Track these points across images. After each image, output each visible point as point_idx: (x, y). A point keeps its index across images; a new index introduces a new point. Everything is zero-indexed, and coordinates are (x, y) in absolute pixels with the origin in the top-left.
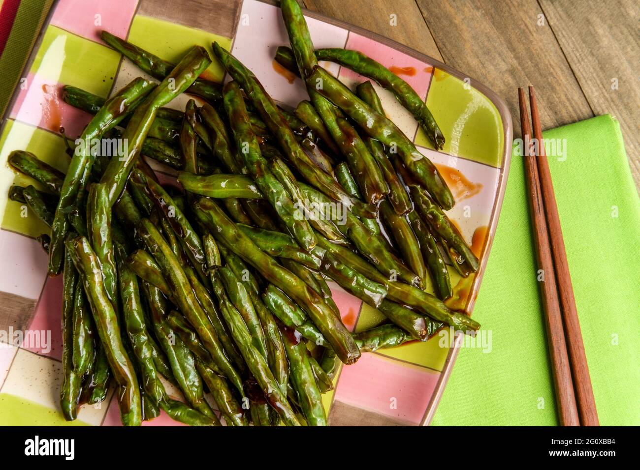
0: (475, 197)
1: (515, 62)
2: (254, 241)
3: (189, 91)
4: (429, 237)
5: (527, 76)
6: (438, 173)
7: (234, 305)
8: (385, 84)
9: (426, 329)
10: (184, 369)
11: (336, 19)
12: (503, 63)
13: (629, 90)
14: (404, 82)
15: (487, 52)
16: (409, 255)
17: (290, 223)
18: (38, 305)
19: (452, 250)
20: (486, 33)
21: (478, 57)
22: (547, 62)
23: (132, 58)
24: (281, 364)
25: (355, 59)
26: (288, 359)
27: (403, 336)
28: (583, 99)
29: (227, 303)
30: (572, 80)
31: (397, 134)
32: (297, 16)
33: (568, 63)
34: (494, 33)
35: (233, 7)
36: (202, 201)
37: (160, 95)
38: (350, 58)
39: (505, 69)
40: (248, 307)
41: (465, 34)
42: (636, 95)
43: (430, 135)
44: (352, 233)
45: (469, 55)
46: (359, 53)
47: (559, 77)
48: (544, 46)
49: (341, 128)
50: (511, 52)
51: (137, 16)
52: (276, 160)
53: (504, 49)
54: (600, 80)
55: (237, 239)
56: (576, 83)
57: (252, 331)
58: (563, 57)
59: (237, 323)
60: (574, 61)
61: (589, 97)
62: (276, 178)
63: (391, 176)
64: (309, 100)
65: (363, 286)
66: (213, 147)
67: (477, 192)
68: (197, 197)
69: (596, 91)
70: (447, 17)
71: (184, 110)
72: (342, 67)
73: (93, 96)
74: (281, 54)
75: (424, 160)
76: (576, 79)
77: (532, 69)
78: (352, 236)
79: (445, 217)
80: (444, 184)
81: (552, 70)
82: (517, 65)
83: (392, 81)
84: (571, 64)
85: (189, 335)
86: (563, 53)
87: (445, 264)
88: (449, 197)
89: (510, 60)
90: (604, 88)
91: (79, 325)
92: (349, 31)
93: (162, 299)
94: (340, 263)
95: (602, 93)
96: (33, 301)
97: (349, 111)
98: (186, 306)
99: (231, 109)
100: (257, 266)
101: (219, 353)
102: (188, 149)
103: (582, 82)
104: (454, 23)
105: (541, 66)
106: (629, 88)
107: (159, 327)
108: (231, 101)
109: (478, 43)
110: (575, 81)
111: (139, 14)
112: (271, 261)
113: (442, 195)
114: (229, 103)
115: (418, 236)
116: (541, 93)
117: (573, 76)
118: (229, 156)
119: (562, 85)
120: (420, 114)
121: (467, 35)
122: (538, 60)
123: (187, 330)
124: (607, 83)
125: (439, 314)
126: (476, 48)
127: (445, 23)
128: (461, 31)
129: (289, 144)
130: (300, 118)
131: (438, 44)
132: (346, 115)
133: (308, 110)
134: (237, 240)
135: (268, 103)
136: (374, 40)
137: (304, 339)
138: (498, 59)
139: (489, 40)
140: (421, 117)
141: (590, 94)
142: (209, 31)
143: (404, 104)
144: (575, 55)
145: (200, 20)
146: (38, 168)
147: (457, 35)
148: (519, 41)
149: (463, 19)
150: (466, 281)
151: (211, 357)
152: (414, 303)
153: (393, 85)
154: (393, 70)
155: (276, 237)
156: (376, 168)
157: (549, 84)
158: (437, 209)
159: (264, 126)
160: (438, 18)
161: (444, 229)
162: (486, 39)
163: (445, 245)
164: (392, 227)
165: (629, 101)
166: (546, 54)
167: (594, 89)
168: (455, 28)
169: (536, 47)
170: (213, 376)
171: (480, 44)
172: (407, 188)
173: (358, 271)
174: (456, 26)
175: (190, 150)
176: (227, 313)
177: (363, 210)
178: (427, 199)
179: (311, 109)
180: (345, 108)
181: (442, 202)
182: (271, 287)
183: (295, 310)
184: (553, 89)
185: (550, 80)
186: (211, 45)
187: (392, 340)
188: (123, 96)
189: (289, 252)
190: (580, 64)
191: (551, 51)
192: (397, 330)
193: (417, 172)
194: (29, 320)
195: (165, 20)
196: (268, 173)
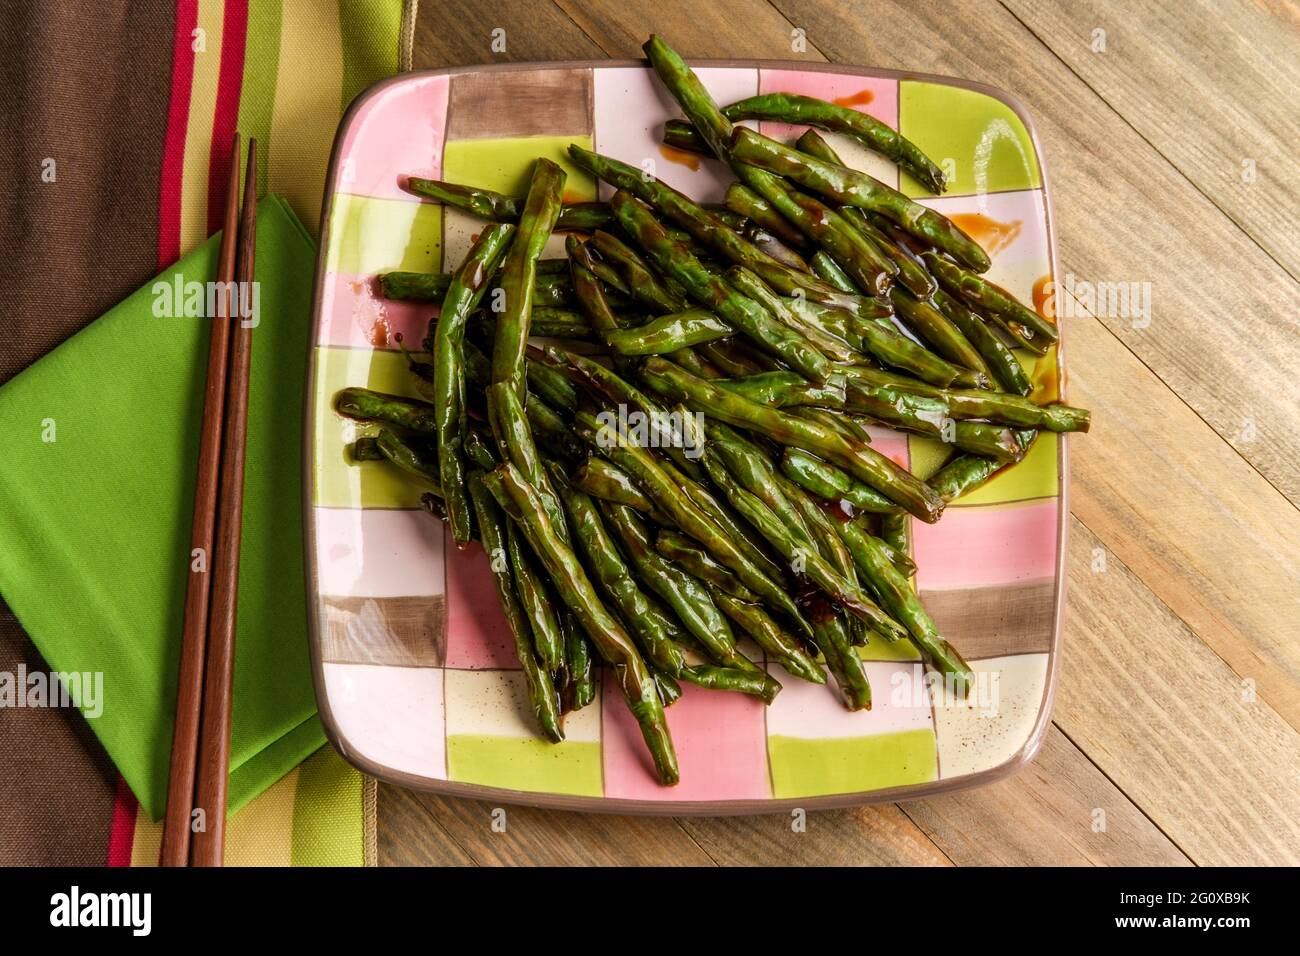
0: (1016, 242)
1: (945, 44)
2: (743, 395)
3: (558, 228)
4: (972, 319)
5: (968, 56)
6: (954, 226)
7: (749, 490)
8: (836, 126)
9: (1017, 444)
10: (701, 613)
11: (735, 59)
12: (929, 51)
13: (1117, 30)
14: (862, 115)
15: (901, 43)
16: (956, 351)
17: (788, 350)
18: (446, 600)
19: (1012, 324)
20: (889, 17)
21: (891, 55)
22: (989, 29)
23: (462, 204)
24: (841, 554)
25: (783, 104)
26: (846, 543)
27: (987, 466)
28: (1058, 63)
29: (738, 490)
30: (1033, 42)
31: (879, 188)
32: (682, 70)
33: (1019, 20)
34: (900, 13)
35: (581, 88)
36: (651, 362)
37: (532, 240)
38: (774, 105)
39: (934, 58)
40: (770, 488)
41: (860, 28)
42: (1128, 33)
43: (922, 176)
44: (870, 342)
45: (876, 56)
46: (785, 95)
47: (1014, 44)
48: (977, 8)
49: (799, 204)
50: (933, 30)
51: (448, 144)
52: (739, 269)
53: (923, 31)
54: (1073, 28)
55: (719, 398)
56: (1040, 44)
57: (785, 520)
58: (1010, 15)
59: (762, 515)
60: (1026, 15)
61: (1066, 57)
62: (744, 294)
63: (893, 250)
64: (739, 180)
65: (913, 408)
66: (630, 288)
67: (1017, 234)
68: (642, 359)
69: (1072, 45)
70: (825, 13)
71: (565, 255)
72: (762, 123)
73: (427, 275)
74: (674, 131)
75: (929, 214)
76: (1038, 39)
77: (973, 45)
78: (872, 348)
79: (986, 282)
80: (968, 238)
81: (1000, 37)
82: (949, 46)
83: (845, 117)
84: (1023, 20)
85: (696, 557)
86: (1007, 9)
87: (1009, 349)
88: (980, 253)
89: (937, 44)
90: (1081, 37)
91: (531, 596)
92: (759, 68)
93: (638, 522)
94: (872, 388)
95: (1082, 45)
96: (437, 599)
97: (803, 177)
98: (683, 515)
99: (637, 227)
100: (760, 426)
101: (749, 566)
102: (596, 303)
103: (1048, 40)
104: (840, 18)
105: (983, 36)
106: (1116, 27)
107: (645, 563)
108: (632, 215)
109: (883, 35)
110: (1037, 41)
111: (451, 140)
112: (778, 414)
113: (969, 254)
114: (631, 219)
115: (955, 321)
116: (997, 74)
117: (1031, 36)
118: (660, 292)
119: (1022, 53)
120: (899, 150)
121: (863, 29)
122: (976, 30)
123: (692, 551)
124: (1083, 29)
125: (1030, 415)
126: (883, 42)
127: (826, 21)
128: (852, 25)
129: (739, 247)
130: (736, 209)
131: (827, 55)
132: (799, 184)
133: (742, 194)
134: (720, 400)
135: (684, 201)
136: (798, 70)
137: (855, 510)
138: (920, 48)
139: (897, 25)
140: (902, 157)
141: (1066, 53)
142: (555, 134)
143: (872, 145)
144: (1024, 6)
145: (537, 122)
146: (384, 403)
147: (850, 33)
148: (940, 12)
149: (850, 8)
150: (1045, 361)
151: (738, 579)
152: (989, 412)
153: (849, 122)
154: (839, 103)
155: (771, 379)
156: (867, 243)
157: (1004, 58)
158: (971, 275)
159: (688, 238)
160: (813, 19)
161: (991, 298)
162: (893, 25)
163: (1000, 321)
164: (915, 320)
165: (1122, 45)
166: (984, 17)
167: (1068, 45)
168: (843, 25)
169: (967, 13)
170: (745, 608)
171: (887, 35)
172: (919, 258)
173: (900, 392)
174: (843, 21)
175: (598, 301)
176: (744, 504)
177: (872, 308)
178: (952, 265)
179: (747, 192)
180: (795, 175)
181: (973, 262)
182: (790, 449)
183: (834, 472)
184: (1011, 62)
185: (1002, 52)
186: (567, 151)
187: (975, 476)
188: (477, 258)
189: (796, 395)
190: (1036, 15)
191: (989, 12)
192: (974, 461)
193: (924, 233)
194: (443, 626)
195: (489, 138)
196: (732, 292)
